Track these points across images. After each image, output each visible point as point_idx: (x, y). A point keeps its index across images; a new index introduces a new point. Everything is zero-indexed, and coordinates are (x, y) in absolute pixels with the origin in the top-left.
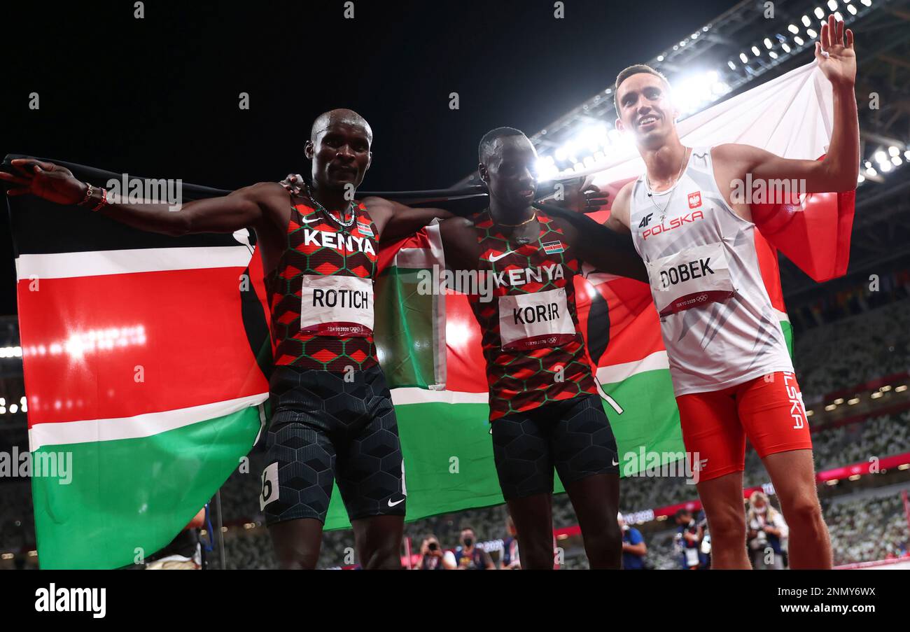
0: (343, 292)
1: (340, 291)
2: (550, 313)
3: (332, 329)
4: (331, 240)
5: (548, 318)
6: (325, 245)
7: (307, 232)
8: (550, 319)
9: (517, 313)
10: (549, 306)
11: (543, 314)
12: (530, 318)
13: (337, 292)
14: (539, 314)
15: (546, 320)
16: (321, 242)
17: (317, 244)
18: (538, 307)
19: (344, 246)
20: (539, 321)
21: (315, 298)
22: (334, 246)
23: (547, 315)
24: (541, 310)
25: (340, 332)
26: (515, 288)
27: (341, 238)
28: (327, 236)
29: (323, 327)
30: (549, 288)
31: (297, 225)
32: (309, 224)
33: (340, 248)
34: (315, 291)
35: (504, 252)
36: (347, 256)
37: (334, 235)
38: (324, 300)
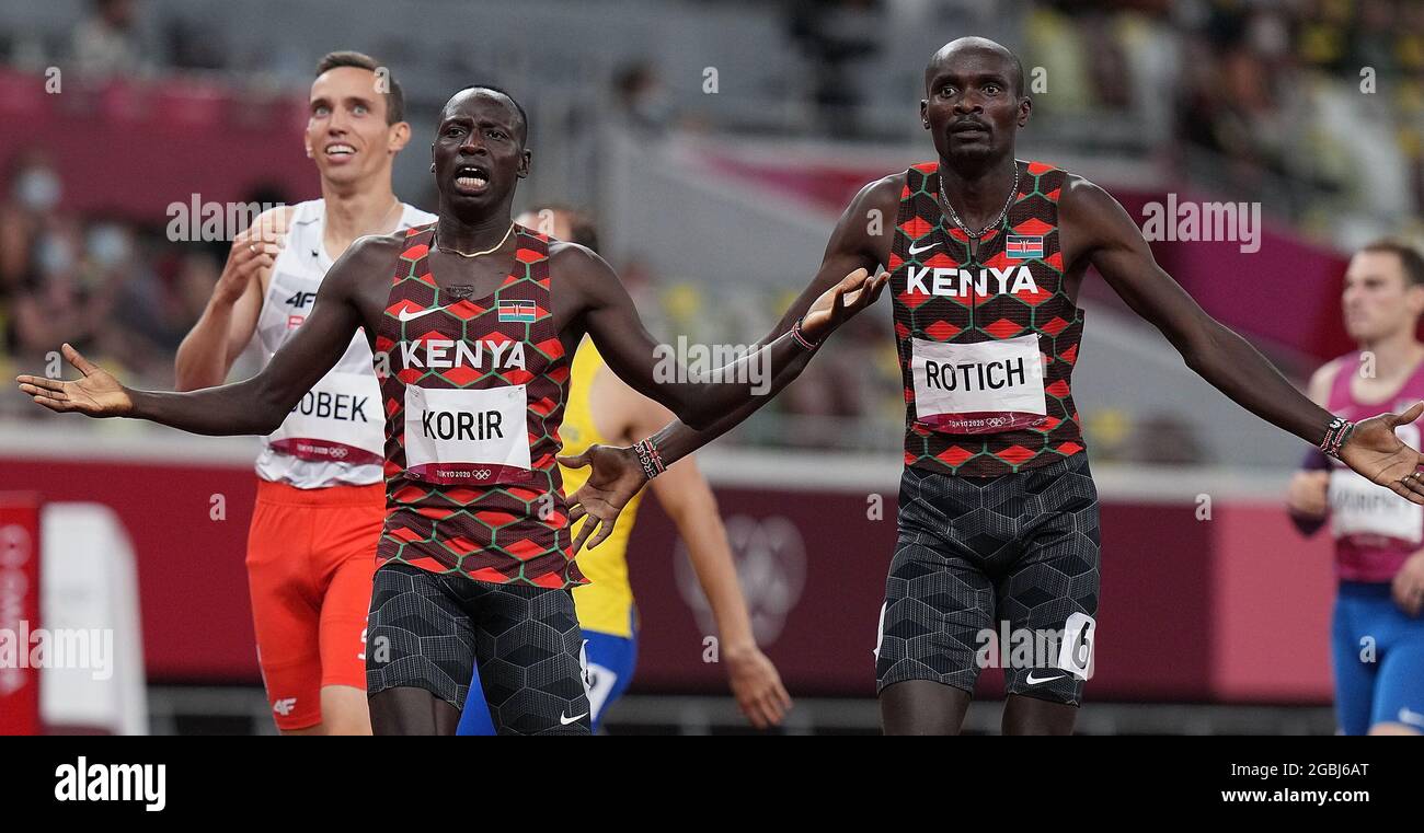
0: (966, 368)
1: (959, 367)
2: (481, 428)
3: (955, 424)
4: (948, 282)
5: (476, 435)
6: (937, 291)
7: (911, 270)
8: (481, 437)
9: (427, 417)
10: (481, 415)
11: (468, 428)
12: (446, 432)
13: (955, 367)
14: (461, 427)
15: (472, 438)
16: (930, 289)
17: (925, 291)
18: (460, 415)
19: (971, 288)
20: (460, 437)
21: (929, 375)
22: (953, 293)
23: (475, 430)
24: (465, 420)
25: (969, 428)
26: (433, 372)
27: (966, 277)
28: (941, 275)
29: (944, 419)
30: (492, 383)
31: (900, 260)
32: (917, 256)
33: (964, 293)
34: (928, 363)
35: (427, 306)
36: (976, 306)
37: (953, 272)
38: (939, 377)
